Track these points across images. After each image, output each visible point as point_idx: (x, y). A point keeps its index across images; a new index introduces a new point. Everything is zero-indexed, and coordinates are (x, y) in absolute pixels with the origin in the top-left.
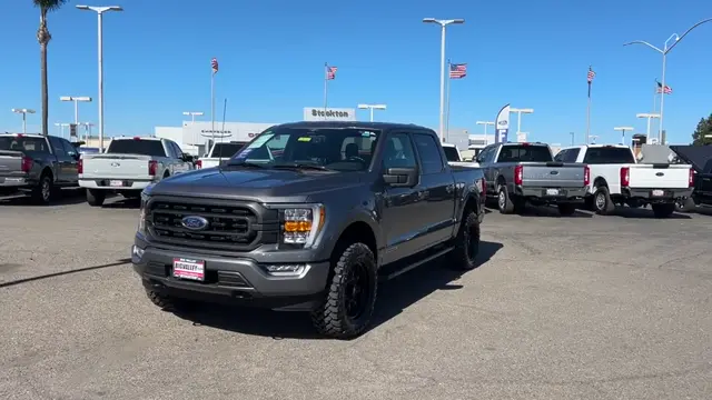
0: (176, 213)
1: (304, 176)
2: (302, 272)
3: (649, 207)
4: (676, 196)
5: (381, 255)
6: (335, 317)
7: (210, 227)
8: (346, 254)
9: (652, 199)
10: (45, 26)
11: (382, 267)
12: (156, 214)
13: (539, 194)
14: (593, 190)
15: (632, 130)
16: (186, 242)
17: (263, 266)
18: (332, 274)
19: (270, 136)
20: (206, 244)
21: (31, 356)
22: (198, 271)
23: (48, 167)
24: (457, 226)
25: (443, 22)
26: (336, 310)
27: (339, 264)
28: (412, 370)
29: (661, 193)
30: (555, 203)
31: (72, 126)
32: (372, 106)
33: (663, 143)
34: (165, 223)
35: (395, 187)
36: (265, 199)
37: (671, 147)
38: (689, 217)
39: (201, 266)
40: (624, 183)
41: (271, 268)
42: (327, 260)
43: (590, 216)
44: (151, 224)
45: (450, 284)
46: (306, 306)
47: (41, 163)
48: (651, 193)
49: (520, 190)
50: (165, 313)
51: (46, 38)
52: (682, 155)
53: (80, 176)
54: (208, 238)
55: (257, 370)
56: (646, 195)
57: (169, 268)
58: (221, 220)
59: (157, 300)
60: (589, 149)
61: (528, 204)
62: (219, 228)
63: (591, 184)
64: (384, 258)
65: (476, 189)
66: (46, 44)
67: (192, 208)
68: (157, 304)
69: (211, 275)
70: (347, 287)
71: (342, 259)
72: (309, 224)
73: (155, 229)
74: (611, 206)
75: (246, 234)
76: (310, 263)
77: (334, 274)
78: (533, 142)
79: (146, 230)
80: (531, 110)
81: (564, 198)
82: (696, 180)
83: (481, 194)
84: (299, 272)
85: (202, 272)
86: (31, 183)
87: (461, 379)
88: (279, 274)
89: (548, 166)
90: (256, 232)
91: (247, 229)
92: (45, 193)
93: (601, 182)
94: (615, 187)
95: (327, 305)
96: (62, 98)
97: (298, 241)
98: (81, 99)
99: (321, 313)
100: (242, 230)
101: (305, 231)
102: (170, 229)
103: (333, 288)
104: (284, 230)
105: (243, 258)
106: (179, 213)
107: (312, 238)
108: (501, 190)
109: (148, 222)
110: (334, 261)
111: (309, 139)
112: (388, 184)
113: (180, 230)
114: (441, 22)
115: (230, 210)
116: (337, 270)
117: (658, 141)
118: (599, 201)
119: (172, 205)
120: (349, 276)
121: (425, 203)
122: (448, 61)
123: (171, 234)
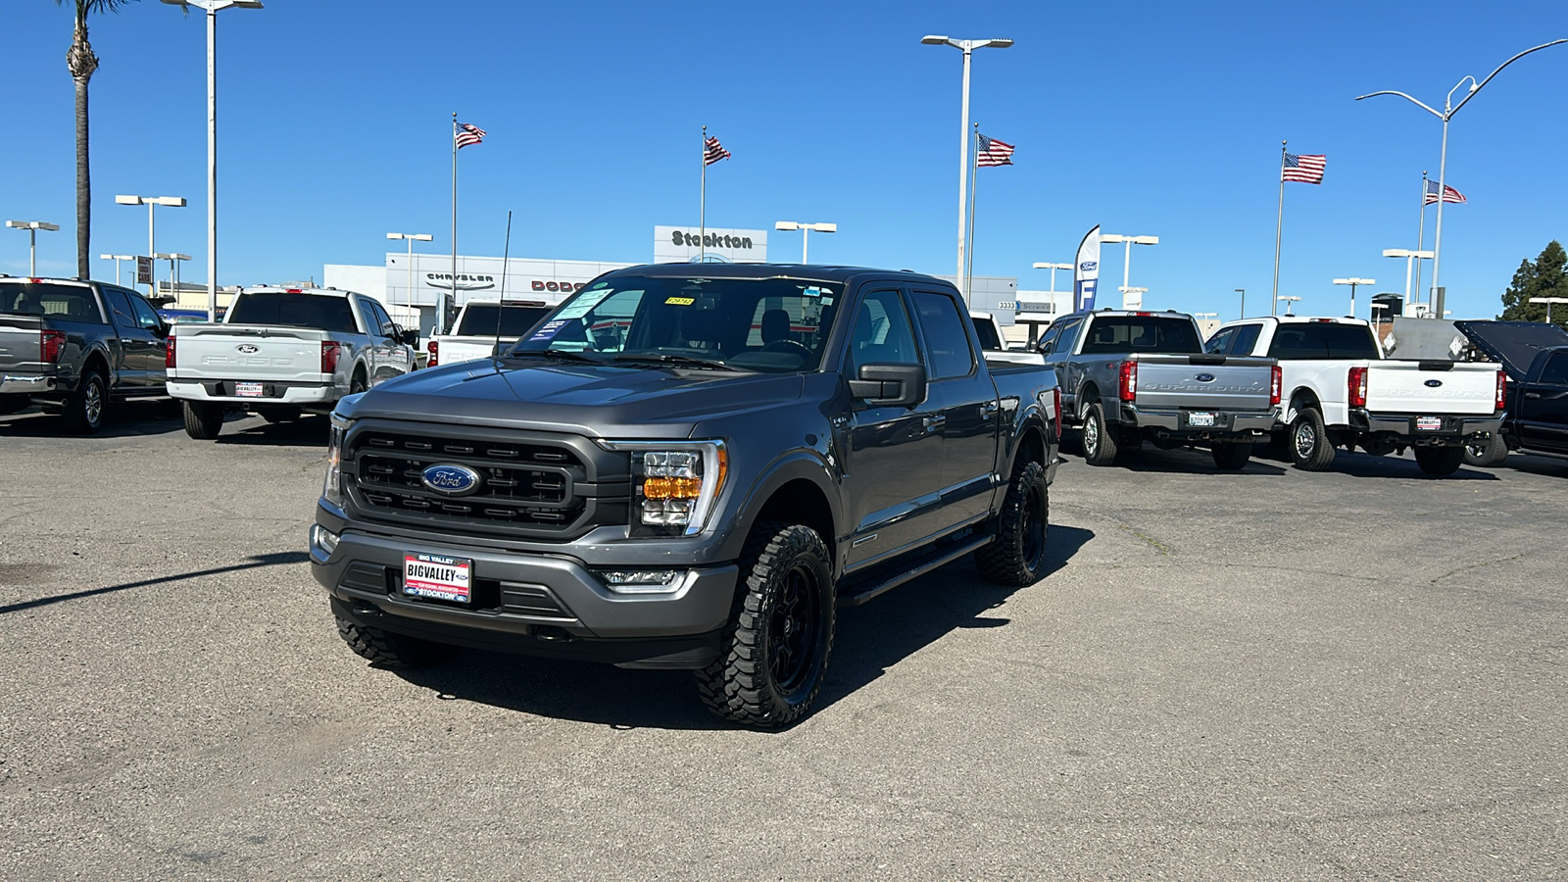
0: (408, 457)
1: (684, 381)
2: (680, 587)
3: (1409, 454)
4: (1466, 430)
5: (843, 550)
6: (747, 681)
7: (483, 489)
8: (771, 548)
9: (1416, 437)
10: (84, 39)
11: (844, 578)
12: (366, 461)
13: (1172, 423)
14: (1287, 416)
15: (1371, 284)
16: (432, 520)
17: (597, 572)
18: (742, 591)
19: (604, 293)
20: (472, 524)
21: (98, 760)
22: (457, 582)
23: (96, 352)
24: (1002, 491)
25: (967, 45)
26: (749, 667)
27: (758, 569)
28: (913, 796)
29: (1434, 424)
30: (1205, 444)
31: (141, 260)
32: (806, 226)
33: (1439, 315)
34: (384, 478)
35: (875, 406)
36: (601, 430)
37: (1458, 324)
38: (1492, 477)
39: (465, 572)
40: (1356, 401)
41: (614, 577)
42: (734, 562)
43: (1280, 472)
44: (352, 480)
45: (985, 614)
46: (689, 659)
47: (82, 343)
48: (1413, 424)
49: (1130, 414)
50: (377, 673)
51: (87, 66)
52: (1481, 340)
53: (170, 372)
54: (478, 511)
55: (585, 793)
56: (1403, 428)
57: (393, 576)
58: (507, 474)
59: (361, 644)
60: (1280, 327)
61: (1147, 446)
62: (502, 491)
63: (1285, 403)
64: (852, 557)
65: (1042, 411)
66: (88, 79)
67: (444, 446)
68: (362, 653)
69: (486, 590)
70: (773, 620)
71: (764, 558)
72: (695, 485)
73: (362, 490)
74: (1327, 450)
75: (562, 504)
76: (696, 567)
77: (747, 590)
78: (1159, 308)
79: (342, 492)
80: (1155, 240)
81: (1228, 433)
82: (1511, 398)
83: (1051, 422)
84: (674, 587)
85: (466, 584)
86: (63, 387)
87: (1018, 817)
88: (631, 590)
89: (1192, 362)
90: (584, 498)
91: (563, 493)
92: (92, 410)
93: (1305, 398)
94: (1335, 411)
95: (732, 657)
96: (120, 199)
97: (672, 519)
98: (163, 200)
99: (720, 674)
100: (552, 495)
101: (687, 499)
102: (397, 490)
103: (745, 620)
104: (643, 497)
105: (552, 555)
106: (416, 459)
107: (702, 515)
108: (1089, 414)
109: (347, 477)
110: (746, 562)
111: (689, 301)
112: (860, 399)
113: (418, 495)
114: (962, 44)
115: (526, 452)
116: (753, 583)
117: (1429, 310)
118: (1302, 439)
119: (401, 441)
120: (778, 597)
121: (935, 440)
122: (974, 128)
123: (397, 502)
